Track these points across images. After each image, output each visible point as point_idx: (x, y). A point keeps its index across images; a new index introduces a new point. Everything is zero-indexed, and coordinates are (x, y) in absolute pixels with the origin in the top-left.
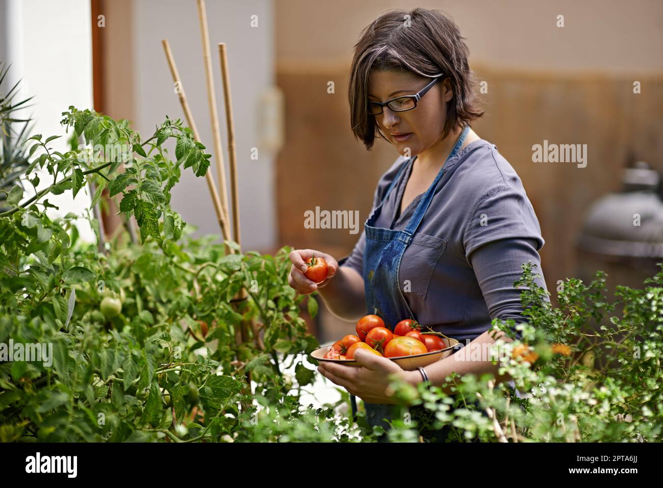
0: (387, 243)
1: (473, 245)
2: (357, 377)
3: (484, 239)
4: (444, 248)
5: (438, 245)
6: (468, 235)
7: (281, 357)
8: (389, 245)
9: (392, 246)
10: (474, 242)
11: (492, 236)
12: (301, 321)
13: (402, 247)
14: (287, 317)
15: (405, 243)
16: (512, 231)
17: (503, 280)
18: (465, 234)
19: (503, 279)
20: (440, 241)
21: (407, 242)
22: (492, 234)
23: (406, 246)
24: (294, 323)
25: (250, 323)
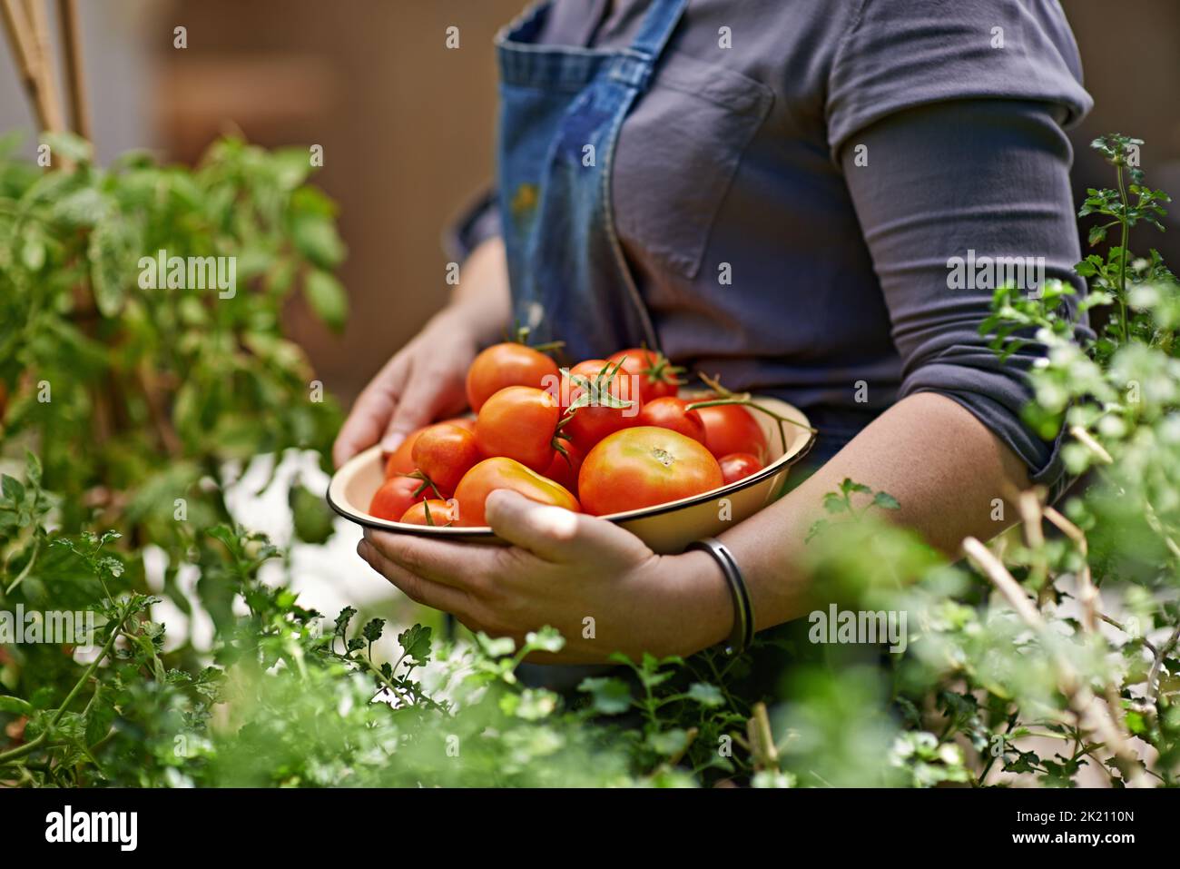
0: (572, 95)
1: (859, 110)
2: (497, 580)
3: (896, 91)
4: (762, 114)
5: (745, 100)
6: (844, 77)
7: (230, 471)
8: (582, 99)
9: (592, 99)
10: (863, 102)
11: (920, 84)
12: (287, 355)
13: (622, 97)
14: (244, 349)
15: (629, 85)
16: (988, 75)
17: (954, 233)
18: (834, 74)
19: (951, 227)
20: (753, 89)
21: (635, 79)
22: (923, 78)
23: (632, 93)
24: (268, 364)
25: (134, 379)
